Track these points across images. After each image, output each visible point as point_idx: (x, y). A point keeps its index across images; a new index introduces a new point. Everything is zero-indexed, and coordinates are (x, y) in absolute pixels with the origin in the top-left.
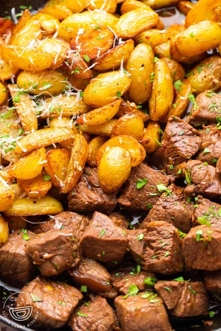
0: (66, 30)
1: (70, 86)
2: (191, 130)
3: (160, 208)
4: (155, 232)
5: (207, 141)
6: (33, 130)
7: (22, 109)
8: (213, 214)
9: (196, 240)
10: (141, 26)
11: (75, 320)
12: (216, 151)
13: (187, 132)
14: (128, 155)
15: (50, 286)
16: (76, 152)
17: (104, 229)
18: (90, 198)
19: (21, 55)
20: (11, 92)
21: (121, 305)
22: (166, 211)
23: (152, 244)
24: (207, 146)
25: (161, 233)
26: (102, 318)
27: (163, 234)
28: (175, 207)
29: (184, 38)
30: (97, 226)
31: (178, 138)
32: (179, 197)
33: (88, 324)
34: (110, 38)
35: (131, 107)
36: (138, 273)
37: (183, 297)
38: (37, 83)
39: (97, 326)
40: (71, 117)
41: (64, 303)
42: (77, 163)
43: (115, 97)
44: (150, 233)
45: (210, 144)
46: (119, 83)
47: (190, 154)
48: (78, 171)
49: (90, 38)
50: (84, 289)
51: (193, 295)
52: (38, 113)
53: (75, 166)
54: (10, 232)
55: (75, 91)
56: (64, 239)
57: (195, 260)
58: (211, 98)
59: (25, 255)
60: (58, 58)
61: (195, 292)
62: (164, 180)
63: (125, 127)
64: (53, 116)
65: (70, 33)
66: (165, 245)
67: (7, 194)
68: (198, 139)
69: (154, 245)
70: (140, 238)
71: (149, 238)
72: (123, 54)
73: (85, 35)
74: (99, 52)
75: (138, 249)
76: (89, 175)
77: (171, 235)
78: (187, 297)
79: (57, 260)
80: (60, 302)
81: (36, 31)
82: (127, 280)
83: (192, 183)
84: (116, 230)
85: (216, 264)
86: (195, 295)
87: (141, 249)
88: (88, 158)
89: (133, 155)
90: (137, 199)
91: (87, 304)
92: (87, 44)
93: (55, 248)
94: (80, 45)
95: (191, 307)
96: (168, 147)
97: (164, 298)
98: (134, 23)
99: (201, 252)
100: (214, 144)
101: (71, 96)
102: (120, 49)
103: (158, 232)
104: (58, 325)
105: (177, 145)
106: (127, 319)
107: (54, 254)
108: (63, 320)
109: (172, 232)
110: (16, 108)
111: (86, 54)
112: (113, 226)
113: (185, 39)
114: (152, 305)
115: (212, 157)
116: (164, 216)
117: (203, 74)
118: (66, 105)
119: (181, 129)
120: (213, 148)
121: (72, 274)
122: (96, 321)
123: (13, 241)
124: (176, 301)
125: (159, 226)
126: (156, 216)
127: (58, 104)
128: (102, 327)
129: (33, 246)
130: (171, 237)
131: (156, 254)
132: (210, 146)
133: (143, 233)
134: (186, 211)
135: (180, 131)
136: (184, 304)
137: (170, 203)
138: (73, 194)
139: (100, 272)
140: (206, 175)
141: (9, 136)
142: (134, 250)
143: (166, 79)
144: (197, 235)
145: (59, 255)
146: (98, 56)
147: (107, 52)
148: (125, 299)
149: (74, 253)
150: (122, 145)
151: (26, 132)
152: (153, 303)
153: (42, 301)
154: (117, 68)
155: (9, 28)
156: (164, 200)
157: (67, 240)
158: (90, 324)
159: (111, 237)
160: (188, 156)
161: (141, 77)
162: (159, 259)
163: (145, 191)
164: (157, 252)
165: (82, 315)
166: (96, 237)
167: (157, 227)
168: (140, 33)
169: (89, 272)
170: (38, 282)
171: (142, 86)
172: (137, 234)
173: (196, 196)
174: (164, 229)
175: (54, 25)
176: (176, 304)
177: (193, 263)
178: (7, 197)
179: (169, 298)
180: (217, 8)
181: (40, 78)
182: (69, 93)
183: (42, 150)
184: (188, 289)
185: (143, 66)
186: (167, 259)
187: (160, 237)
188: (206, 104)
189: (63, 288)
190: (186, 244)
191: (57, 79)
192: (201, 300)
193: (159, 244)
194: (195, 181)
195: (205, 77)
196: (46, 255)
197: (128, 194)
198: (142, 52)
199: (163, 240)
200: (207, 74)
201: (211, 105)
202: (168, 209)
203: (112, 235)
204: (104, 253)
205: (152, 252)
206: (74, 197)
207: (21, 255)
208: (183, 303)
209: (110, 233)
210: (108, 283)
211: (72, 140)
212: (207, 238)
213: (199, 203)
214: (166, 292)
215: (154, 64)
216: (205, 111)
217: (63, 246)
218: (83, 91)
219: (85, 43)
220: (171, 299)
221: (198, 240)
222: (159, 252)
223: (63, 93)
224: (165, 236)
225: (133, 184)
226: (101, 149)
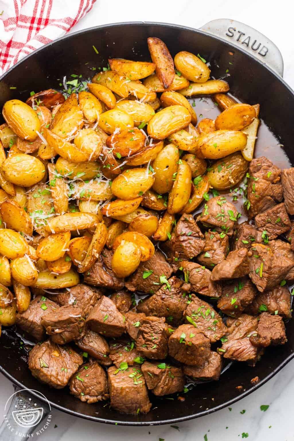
0: (105, 124)
1: (101, 175)
2: (198, 233)
3: (159, 298)
4: (148, 325)
5: (209, 246)
6: (63, 213)
7: (57, 192)
8: (201, 314)
9: (179, 342)
10: (173, 128)
11: (73, 382)
12: (215, 258)
13: (195, 234)
14: (139, 252)
15: (58, 352)
16: (96, 240)
17: (108, 314)
18: (102, 279)
19: (61, 147)
20: (50, 174)
21: (111, 381)
22: (162, 303)
23: (144, 334)
24: (209, 250)
25: (153, 327)
26: (95, 385)
27: (155, 329)
28: (171, 300)
29: (208, 146)
30: (103, 311)
31: (185, 238)
32: (177, 291)
33: (83, 387)
34: (142, 141)
35: (151, 200)
36: (131, 350)
37: (162, 382)
38: (72, 172)
39: (90, 390)
40: (99, 202)
41: (66, 370)
42: (96, 251)
43: (138, 195)
44: (144, 325)
45: (212, 250)
46: (143, 184)
47: (193, 255)
48: (95, 257)
49: (124, 138)
50: (86, 355)
51: (171, 379)
52: (70, 196)
53: (93, 253)
54: (32, 299)
55: (104, 179)
56: (73, 320)
57: (177, 353)
58: (221, 206)
59: (40, 325)
60: (93, 155)
61: (173, 377)
62: (167, 273)
63: (140, 225)
64: (83, 200)
65: (108, 128)
66: (154, 339)
67: (32, 276)
68: (202, 243)
69: (146, 336)
70: (136, 326)
71: (142, 329)
72: (151, 156)
73: (120, 136)
74: (130, 152)
75: (133, 334)
76: (105, 257)
77: (161, 332)
78: (165, 382)
79: (65, 335)
80: (63, 369)
81: (79, 120)
82: (121, 355)
83: (189, 282)
84: (117, 316)
85: (193, 362)
86: (173, 379)
87: (136, 335)
88: (106, 243)
89: (144, 253)
90: (142, 285)
91: (86, 368)
92: (121, 143)
93: (65, 326)
94: (115, 143)
95: (168, 389)
96: (176, 243)
97: (146, 381)
98: (167, 126)
99: (183, 350)
100: (215, 250)
101: (101, 182)
102: (149, 152)
103: (151, 327)
104: (59, 388)
105: (184, 244)
106: (113, 394)
107: (64, 330)
108: (62, 385)
109: (162, 330)
110: (51, 190)
111: (118, 152)
112: (116, 312)
113: (209, 148)
114: (135, 386)
115: (211, 261)
116: (160, 306)
117: (221, 174)
118: (95, 192)
119: (189, 230)
120: (213, 254)
121: (76, 344)
122: (90, 387)
123: (33, 309)
124: (156, 384)
125: (152, 321)
126: (154, 305)
127: (88, 190)
128: (93, 392)
129: (47, 321)
130: (160, 333)
131: (146, 344)
132: (211, 251)
133: (140, 321)
134: (180, 305)
135: (188, 231)
136: (162, 388)
137: (167, 296)
138: (89, 274)
139: (100, 346)
140: (202, 278)
141: (42, 212)
142: (130, 334)
143: (185, 183)
144: (181, 338)
145: (67, 331)
146: (129, 156)
147: (137, 154)
148: (115, 375)
149: (80, 330)
150: (136, 242)
151: (57, 214)
152: (136, 385)
153: (48, 367)
154: (144, 166)
155: (58, 99)
156: (163, 292)
157: (76, 320)
158: (85, 387)
159: (113, 322)
160: (191, 256)
161: (164, 176)
162: (148, 349)
163: (150, 280)
164: (147, 343)
165: (80, 379)
166: (100, 321)
167: (150, 322)
168: (171, 135)
169: (91, 344)
170: (48, 346)
171: (164, 183)
172: (135, 321)
173: (191, 294)
174: (157, 325)
175: (96, 115)
176: (155, 386)
177: (175, 354)
178: (31, 279)
179: (151, 381)
180: (245, 116)
181: (75, 167)
182: (99, 180)
183: (67, 236)
184: (167, 375)
185: (167, 167)
186: (154, 351)
187: (152, 331)
188: (215, 212)
189: (67, 355)
190: (171, 342)
191: (90, 169)
192: (177, 383)
193: (150, 336)
194: (191, 282)
195: (223, 177)
196: (57, 331)
197: (134, 281)
198: (169, 153)
199: (154, 334)
200: (225, 174)
201: (219, 214)
202: (165, 301)
203: (113, 320)
204: (105, 332)
205: (143, 341)
206: (90, 276)
207: (37, 324)
208: (161, 386)
209: (112, 319)
210: (105, 356)
211: (95, 228)
212: (188, 343)
213: (192, 300)
214: (149, 376)
215: (178, 165)
216: (213, 218)
217: (72, 325)
218: (112, 181)
219: (119, 141)
220: (152, 382)
221: (180, 342)
222: (149, 343)
223: (94, 179)
224: (156, 331)
225: (140, 272)
226: (118, 239)
